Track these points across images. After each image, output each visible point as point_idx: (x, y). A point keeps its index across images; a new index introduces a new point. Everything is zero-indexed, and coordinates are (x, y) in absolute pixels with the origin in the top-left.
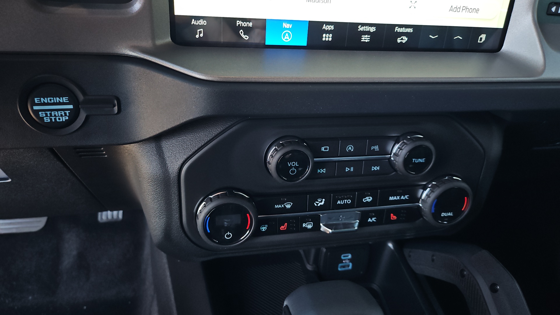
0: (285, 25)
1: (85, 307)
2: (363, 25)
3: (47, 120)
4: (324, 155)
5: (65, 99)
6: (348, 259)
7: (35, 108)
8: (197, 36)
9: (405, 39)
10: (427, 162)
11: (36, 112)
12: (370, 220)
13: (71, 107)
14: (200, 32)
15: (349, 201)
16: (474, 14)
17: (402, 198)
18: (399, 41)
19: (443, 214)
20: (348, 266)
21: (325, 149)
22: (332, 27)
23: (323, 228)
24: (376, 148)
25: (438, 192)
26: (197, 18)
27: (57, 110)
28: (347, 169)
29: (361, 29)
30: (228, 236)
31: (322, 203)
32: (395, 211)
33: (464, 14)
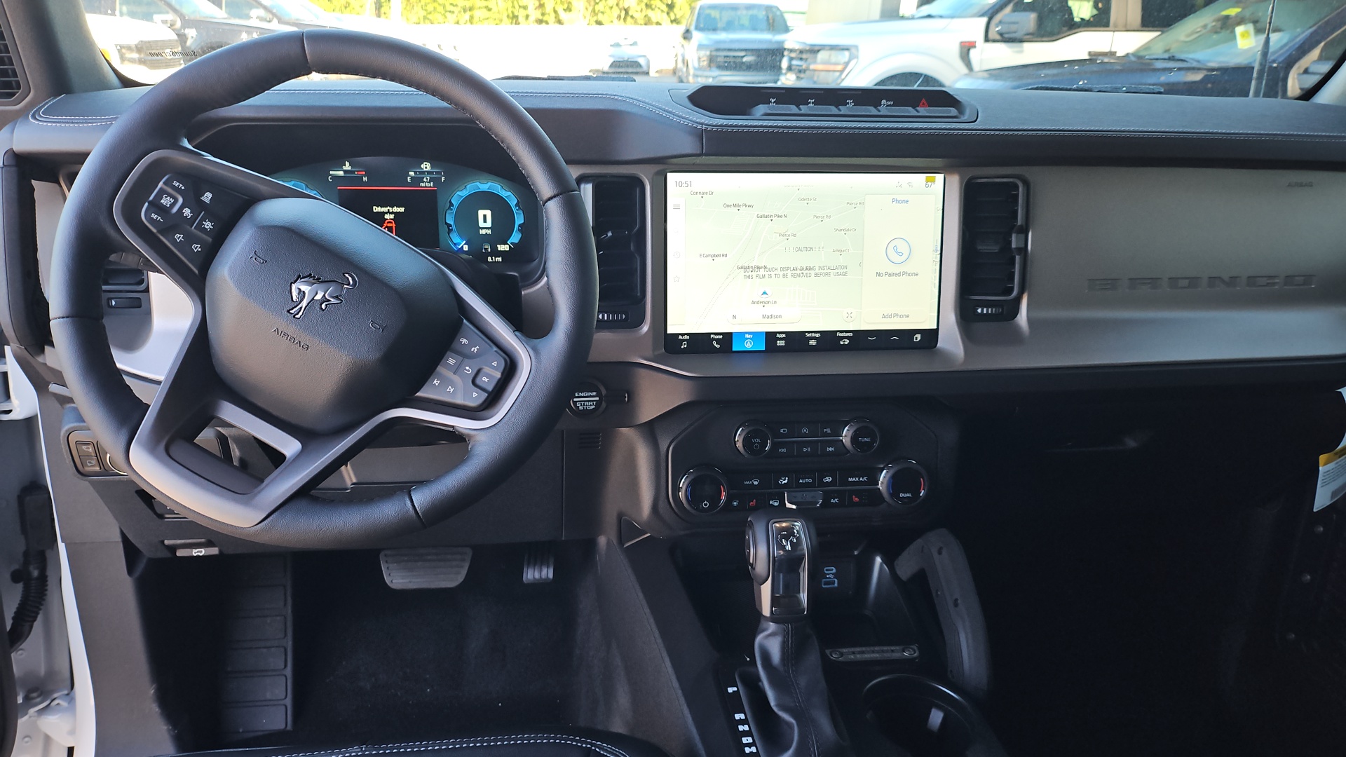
0: (747, 336)
1: (500, 704)
2: (809, 332)
3: (581, 408)
4: (784, 436)
5: (594, 394)
6: (833, 574)
7: (575, 400)
8: (682, 347)
9: (847, 342)
10: (873, 441)
11: (575, 403)
12: (832, 501)
13: (597, 399)
14: (685, 344)
15: (810, 481)
16: (905, 319)
17: (861, 479)
18: (842, 343)
19: (902, 495)
20: (834, 584)
21: (784, 431)
22: (784, 336)
23: (788, 505)
24: (828, 431)
25: (892, 472)
26: (683, 335)
27: (589, 401)
28: (805, 450)
29: (808, 335)
30: (706, 505)
31: (786, 481)
32: (857, 493)
33: (896, 319)
